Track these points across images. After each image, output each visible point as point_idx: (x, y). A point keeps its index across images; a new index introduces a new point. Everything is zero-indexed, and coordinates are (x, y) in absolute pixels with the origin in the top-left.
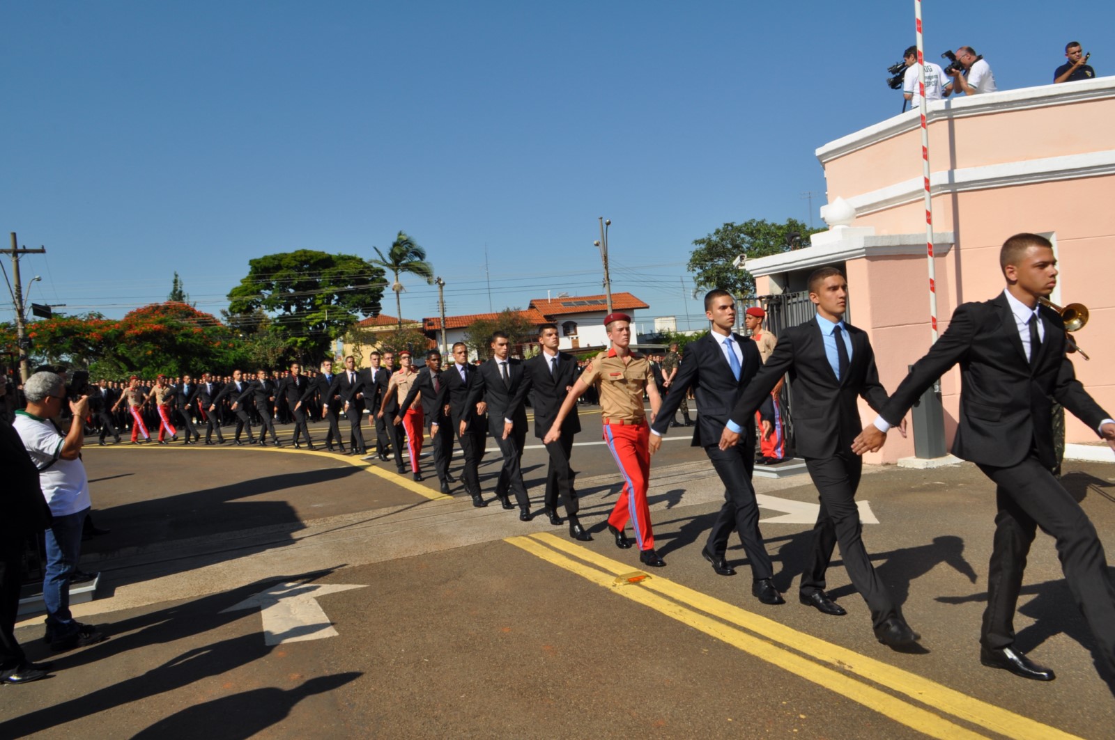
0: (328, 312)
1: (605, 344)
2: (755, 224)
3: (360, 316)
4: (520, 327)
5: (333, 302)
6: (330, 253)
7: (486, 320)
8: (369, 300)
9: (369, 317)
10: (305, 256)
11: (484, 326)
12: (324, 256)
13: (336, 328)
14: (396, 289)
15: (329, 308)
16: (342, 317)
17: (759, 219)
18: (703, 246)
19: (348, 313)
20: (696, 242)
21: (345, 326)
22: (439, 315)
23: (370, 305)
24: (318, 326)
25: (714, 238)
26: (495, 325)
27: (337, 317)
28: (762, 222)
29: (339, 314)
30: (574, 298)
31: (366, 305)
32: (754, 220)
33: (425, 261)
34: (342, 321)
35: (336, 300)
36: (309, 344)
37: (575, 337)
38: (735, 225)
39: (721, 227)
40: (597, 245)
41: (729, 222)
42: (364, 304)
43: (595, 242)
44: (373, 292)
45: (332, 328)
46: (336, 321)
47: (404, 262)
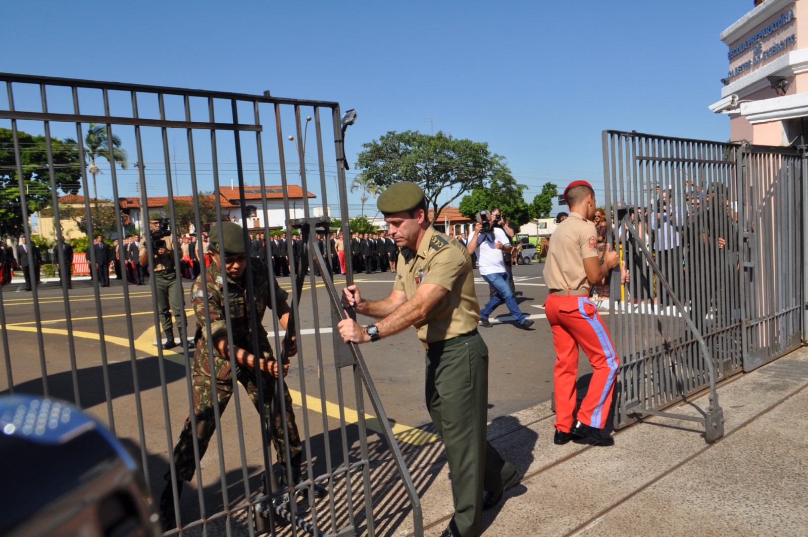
0: (29, 186)
1: (281, 226)
2: (410, 134)
3: (61, 193)
4: (211, 208)
5: (33, 179)
6: (30, 134)
7: (181, 201)
8: (69, 178)
9: (69, 193)
10: (5, 134)
11: (179, 206)
12: (24, 136)
13: (36, 202)
14: (92, 171)
15: (29, 183)
16: (42, 192)
17: (413, 131)
18: (368, 149)
19: (48, 189)
20: (365, 146)
21: (45, 201)
22: (137, 194)
23: (70, 182)
24: (17, 200)
25: (380, 143)
26: (189, 206)
27: (38, 192)
28: (416, 133)
29: (40, 189)
30: (253, 187)
31: (67, 183)
32: (410, 131)
33: (120, 148)
34: (42, 196)
35: (35, 177)
36: (8, 216)
37: (256, 218)
38: (396, 133)
39: (385, 135)
40: (292, 139)
41: (392, 131)
42: (64, 182)
43: (290, 137)
44: (73, 171)
45: (32, 202)
46: (36, 196)
47: (99, 148)
